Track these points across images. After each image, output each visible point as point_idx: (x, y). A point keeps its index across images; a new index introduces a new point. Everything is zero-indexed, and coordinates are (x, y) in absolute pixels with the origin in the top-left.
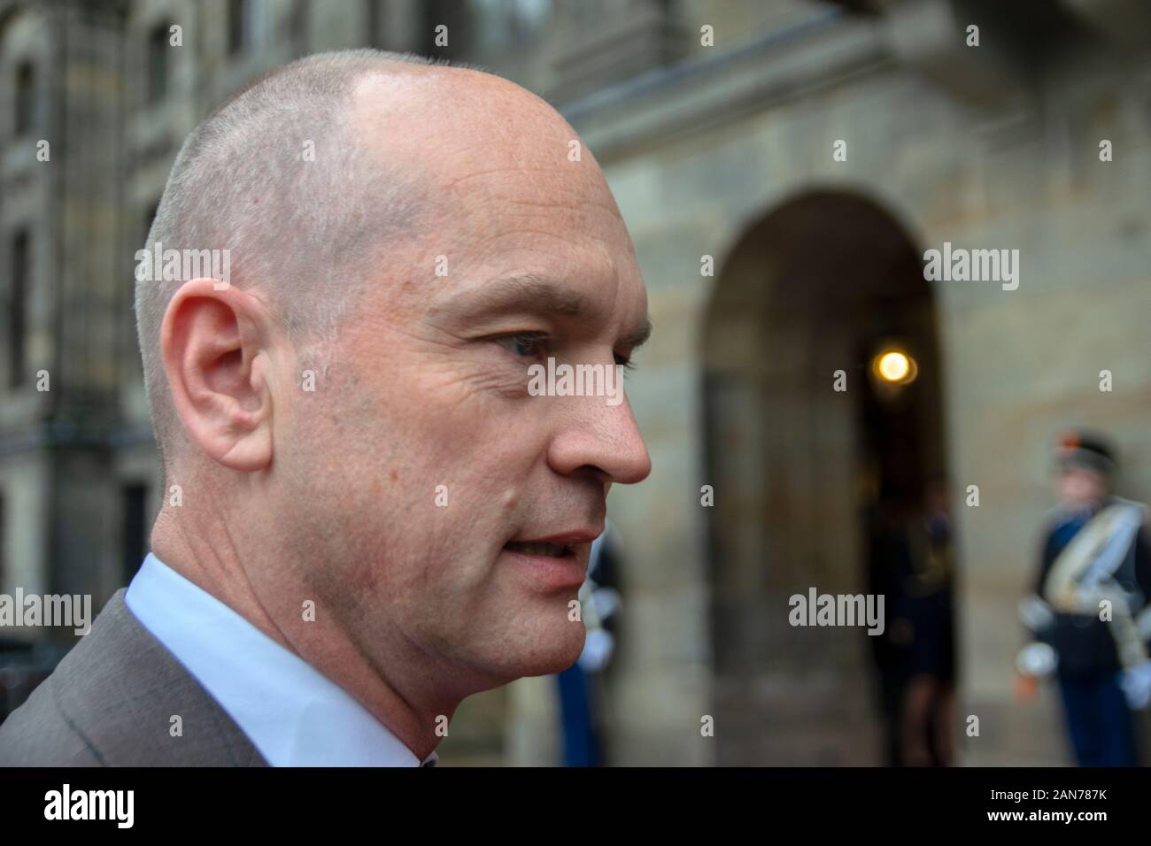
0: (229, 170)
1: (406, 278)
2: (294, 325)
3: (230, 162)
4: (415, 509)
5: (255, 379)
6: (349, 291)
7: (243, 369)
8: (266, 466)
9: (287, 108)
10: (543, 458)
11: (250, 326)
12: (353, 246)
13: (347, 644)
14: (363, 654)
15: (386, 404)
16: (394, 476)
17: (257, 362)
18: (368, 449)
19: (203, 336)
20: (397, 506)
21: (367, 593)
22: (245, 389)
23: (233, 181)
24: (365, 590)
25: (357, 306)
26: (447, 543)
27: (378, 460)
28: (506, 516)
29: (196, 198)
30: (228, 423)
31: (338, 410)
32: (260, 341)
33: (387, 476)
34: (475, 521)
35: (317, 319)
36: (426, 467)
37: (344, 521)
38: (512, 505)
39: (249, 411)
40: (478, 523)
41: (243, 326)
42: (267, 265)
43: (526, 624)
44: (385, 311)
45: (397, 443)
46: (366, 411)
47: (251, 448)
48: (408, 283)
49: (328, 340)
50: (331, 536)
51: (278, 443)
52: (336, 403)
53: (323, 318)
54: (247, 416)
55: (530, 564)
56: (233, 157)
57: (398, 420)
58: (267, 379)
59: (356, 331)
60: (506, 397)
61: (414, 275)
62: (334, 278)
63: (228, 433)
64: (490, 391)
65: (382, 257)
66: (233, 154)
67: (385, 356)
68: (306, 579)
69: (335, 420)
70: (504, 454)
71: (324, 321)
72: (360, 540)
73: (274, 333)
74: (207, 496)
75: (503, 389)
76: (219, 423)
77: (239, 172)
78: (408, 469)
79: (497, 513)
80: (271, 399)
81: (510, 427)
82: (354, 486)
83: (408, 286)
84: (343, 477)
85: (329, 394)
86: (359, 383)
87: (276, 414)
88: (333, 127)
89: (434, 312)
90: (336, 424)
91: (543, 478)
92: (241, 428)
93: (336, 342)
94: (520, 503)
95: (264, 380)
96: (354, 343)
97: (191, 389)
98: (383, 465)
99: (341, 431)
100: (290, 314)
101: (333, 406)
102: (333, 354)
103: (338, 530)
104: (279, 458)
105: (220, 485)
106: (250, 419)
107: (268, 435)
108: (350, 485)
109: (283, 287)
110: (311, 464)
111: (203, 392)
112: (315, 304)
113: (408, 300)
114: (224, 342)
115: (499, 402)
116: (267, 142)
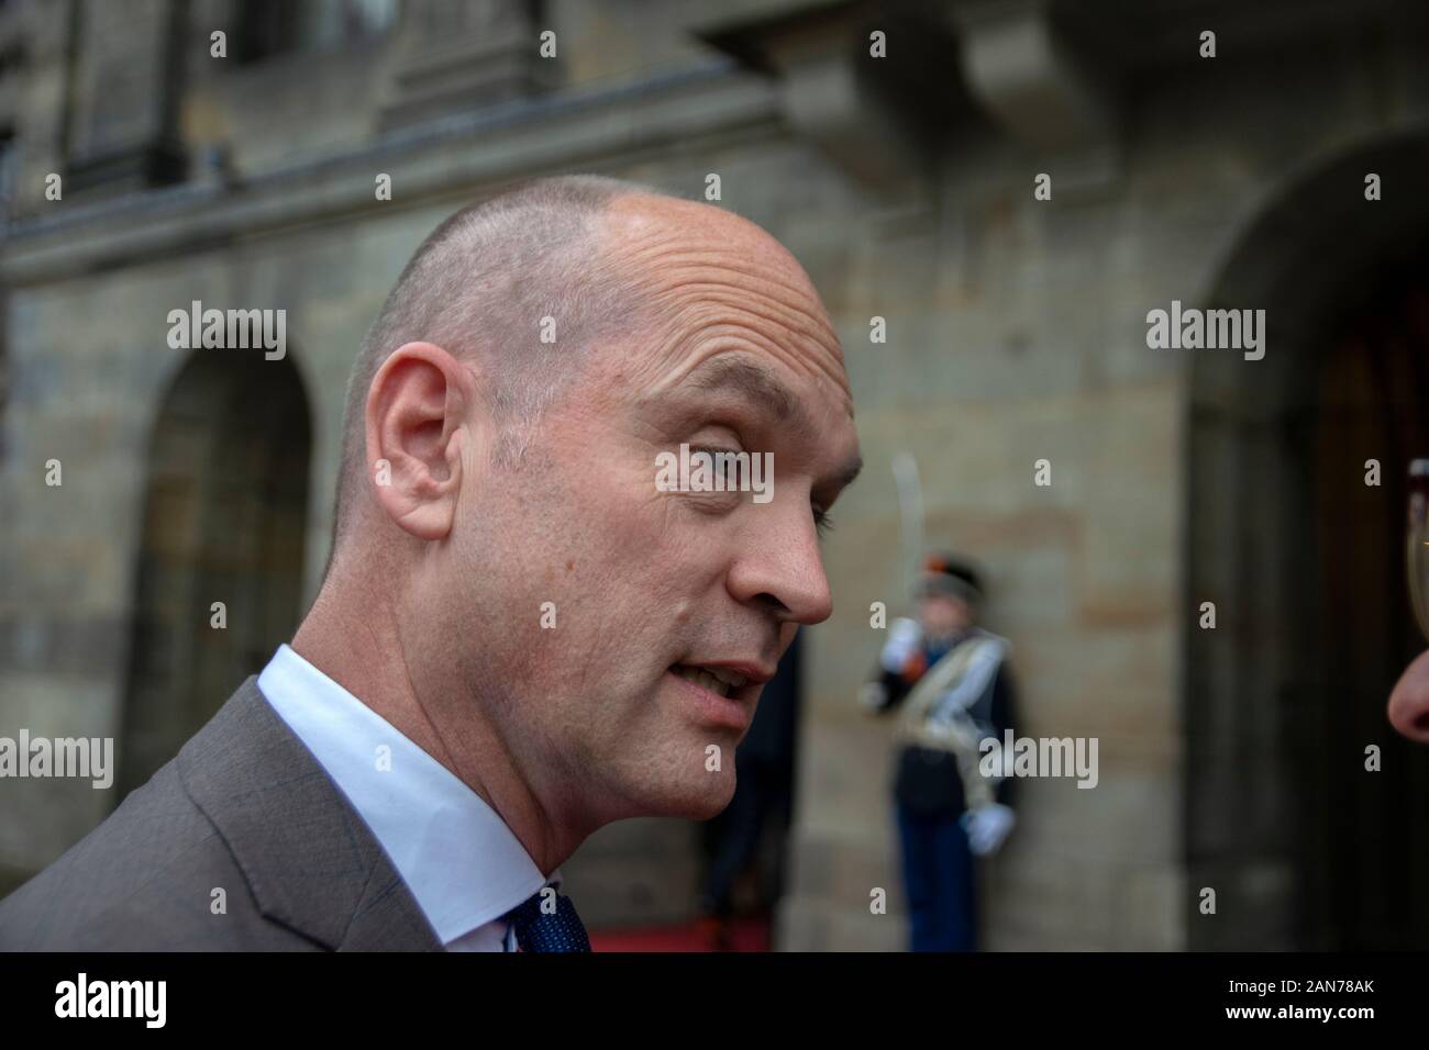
0: (473, 257)
1: (618, 371)
2: (502, 404)
3: (474, 250)
4: (586, 602)
5: (451, 450)
6: (560, 380)
7: (441, 440)
8: (444, 537)
9: (541, 210)
10: (720, 578)
11: (458, 397)
12: (571, 337)
13: (493, 739)
14: (507, 751)
15: (575, 492)
16: (570, 566)
17: (456, 435)
18: (548, 535)
19: (410, 397)
20: (568, 596)
21: (519, 685)
22: (439, 461)
23: (473, 267)
24: (517, 682)
25: (566, 394)
26: (612, 644)
27: (556, 547)
28: (676, 630)
29: (433, 278)
30: (414, 485)
31: (525, 493)
32: (463, 415)
33: (562, 564)
34: (644, 627)
35: (524, 401)
36: (602, 562)
37: (510, 604)
38: (684, 618)
39: (438, 480)
40: (646, 630)
41: (451, 396)
42: (489, 342)
43: (677, 752)
44: (592, 402)
45: (579, 534)
46: (554, 497)
47: (430, 516)
48: (619, 376)
49: (530, 422)
50: (495, 618)
51: (460, 518)
52: (526, 485)
53: (530, 400)
54: (434, 483)
55: (693, 693)
56: (478, 247)
57: (584, 509)
58: (463, 453)
59: (561, 417)
60: (696, 509)
61: (624, 369)
62: (549, 362)
63: (414, 496)
64: (681, 499)
65: (596, 351)
66: (479, 243)
67: (585, 445)
68: (459, 665)
69: (521, 501)
70: (684, 564)
71: (531, 404)
72: (524, 626)
73: (479, 408)
74: (376, 577)
75: (693, 500)
76: (404, 485)
77: (481, 260)
78: (586, 561)
79: (667, 624)
80: (461, 472)
81: (694, 539)
82: (528, 570)
83: (620, 379)
84: (518, 559)
85: (521, 474)
86: (553, 469)
87: (463, 488)
88: (581, 231)
89: (643, 404)
90: (521, 506)
91: (718, 599)
92: (424, 493)
93: (539, 425)
94: (693, 618)
95: (459, 453)
96: (556, 428)
97: (387, 446)
98: (560, 553)
99: (525, 513)
100: (499, 392)
101: (522, 487)
102: (532, 437)
103: (502, 612)
104: (458, 533)
105: (393, 565)
106: (435, 487)
107: (450, 508)
108: (523, 568)
109: (499, 365)
110: (489, 542)
111: (397, 451)
112: (526, 386)
113: (617, 392)
114: (428, 409)
115: (687, 513)
116: (515, 237)
